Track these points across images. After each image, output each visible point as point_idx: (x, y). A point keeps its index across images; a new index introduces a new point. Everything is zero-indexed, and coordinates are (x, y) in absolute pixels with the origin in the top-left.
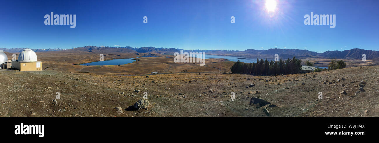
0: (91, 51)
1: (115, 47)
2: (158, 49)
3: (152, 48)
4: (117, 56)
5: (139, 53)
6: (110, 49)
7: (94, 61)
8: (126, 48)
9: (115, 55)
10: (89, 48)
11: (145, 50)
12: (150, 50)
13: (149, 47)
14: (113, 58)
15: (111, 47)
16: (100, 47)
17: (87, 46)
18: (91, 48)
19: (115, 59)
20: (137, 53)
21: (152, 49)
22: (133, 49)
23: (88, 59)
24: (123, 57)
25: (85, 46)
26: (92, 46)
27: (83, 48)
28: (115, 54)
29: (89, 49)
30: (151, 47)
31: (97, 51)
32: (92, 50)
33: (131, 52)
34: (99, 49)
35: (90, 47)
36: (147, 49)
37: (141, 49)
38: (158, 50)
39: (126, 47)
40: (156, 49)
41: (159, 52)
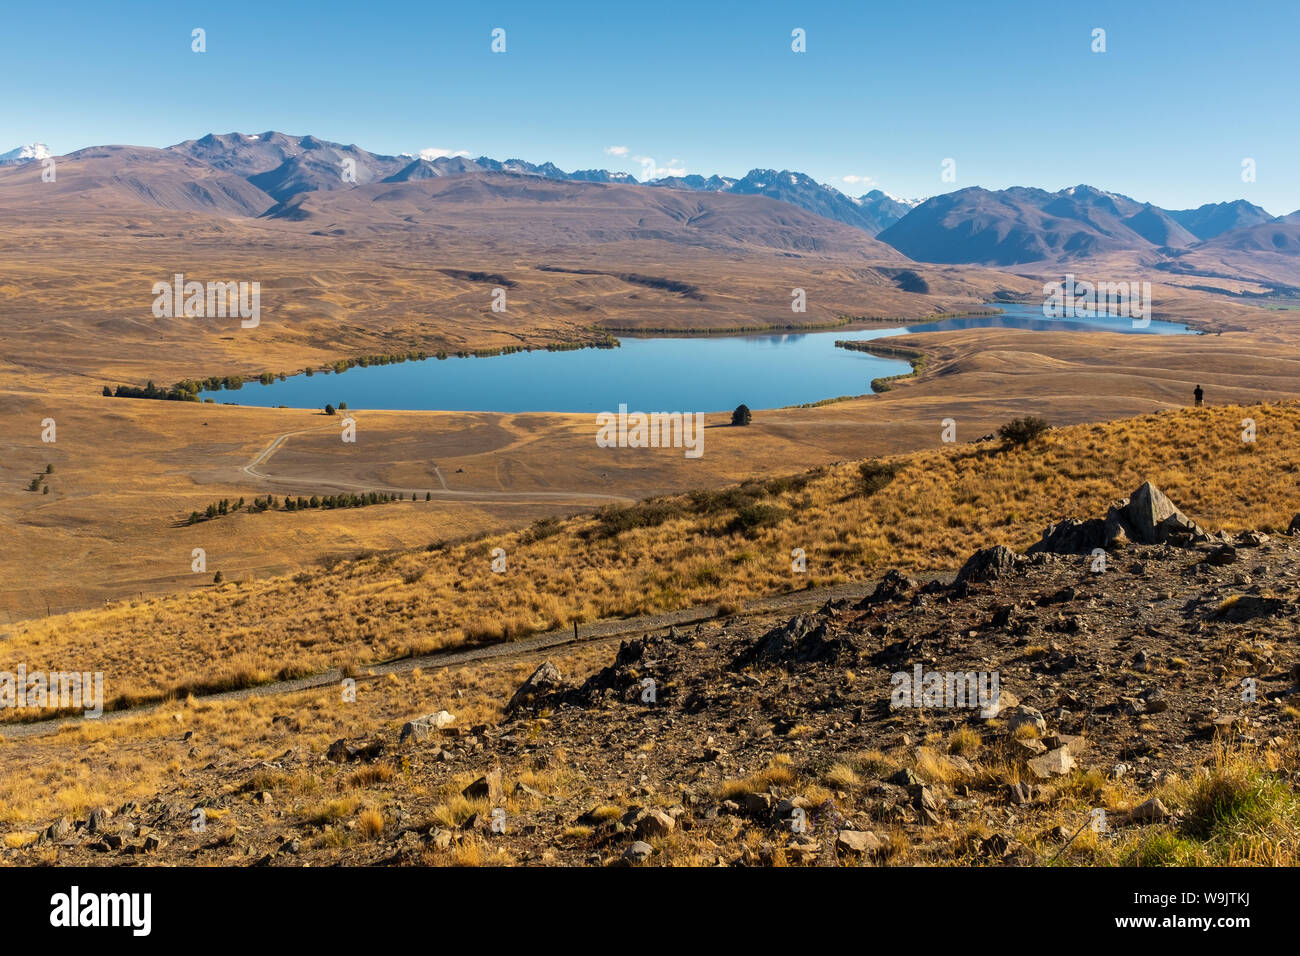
0: (297, 214)
1: (613, 170)
2: (1175, 214)
3: (1104, 201)
4: (652, 294)
5: (928, 272)
6: (544, 196)
7: (371, 344)
8: (745, 185)
9: (632, 279)
10: (267, 163)
11: (1004, 230)
12: (1067, 228)
13: (1052, 188)
14: (613, 314)
15: (552, 174)
16: (415, 166)
17: (236, 137)
18: (289, 163)
19: (632, 331)
20: (900, 261)
21: (1096, 215)
22: (837, 204)
23: (295, 317)
24: (732, 317)
25: (209, 140)
26: (308, 143)
27: (170, 154)
28: (628, 268)
29: (262, 181)
30: (1084, 192)
31: (384, 212)
32: (312, 203)
33: (816, 245)
34: (396, 195)
35: (278, 150)
36: (1033, 215)
37: (951, 222)
38: (1182, 238)
39: (755, 175)
40: (1149, 222)
41: (1192, 271)
